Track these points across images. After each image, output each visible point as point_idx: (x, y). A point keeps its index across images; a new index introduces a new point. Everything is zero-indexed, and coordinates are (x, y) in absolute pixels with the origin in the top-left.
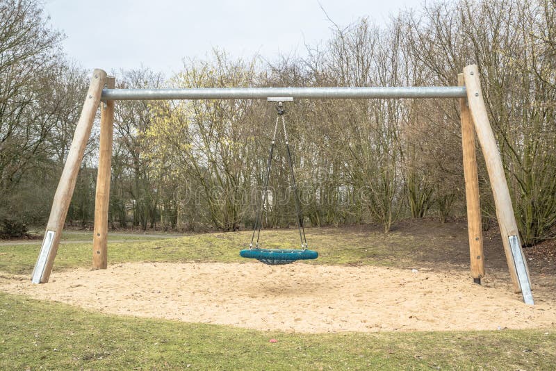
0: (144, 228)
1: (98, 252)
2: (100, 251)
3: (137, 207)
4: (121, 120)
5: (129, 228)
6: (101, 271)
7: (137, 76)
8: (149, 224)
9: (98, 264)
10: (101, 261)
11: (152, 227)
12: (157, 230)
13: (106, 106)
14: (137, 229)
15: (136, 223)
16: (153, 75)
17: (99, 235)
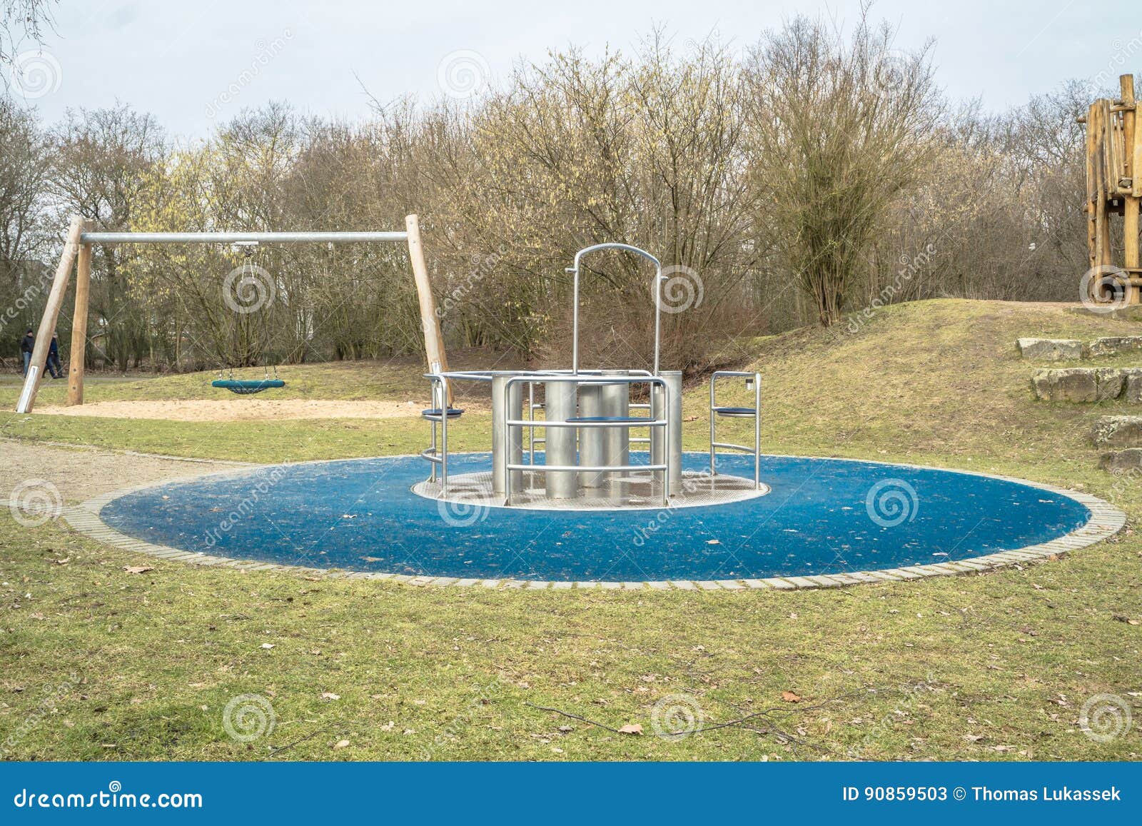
0: (124, 369)
1: (74, 388)
2: (76, 386)
3: (111, 334)
4: (85, 195)
5: (99, 368)
6: (78, 406)
7: (110, 118)
8: (131, 362)
9: (74, 400)
10: (76, 396)
11: (136, 366)
12: (143, 371)
13: (83, 247)
14: (112, 370)
15: (109, 362)
16: (136, 117)
17: (75, 370)
